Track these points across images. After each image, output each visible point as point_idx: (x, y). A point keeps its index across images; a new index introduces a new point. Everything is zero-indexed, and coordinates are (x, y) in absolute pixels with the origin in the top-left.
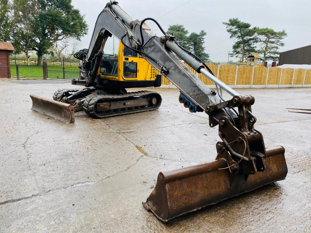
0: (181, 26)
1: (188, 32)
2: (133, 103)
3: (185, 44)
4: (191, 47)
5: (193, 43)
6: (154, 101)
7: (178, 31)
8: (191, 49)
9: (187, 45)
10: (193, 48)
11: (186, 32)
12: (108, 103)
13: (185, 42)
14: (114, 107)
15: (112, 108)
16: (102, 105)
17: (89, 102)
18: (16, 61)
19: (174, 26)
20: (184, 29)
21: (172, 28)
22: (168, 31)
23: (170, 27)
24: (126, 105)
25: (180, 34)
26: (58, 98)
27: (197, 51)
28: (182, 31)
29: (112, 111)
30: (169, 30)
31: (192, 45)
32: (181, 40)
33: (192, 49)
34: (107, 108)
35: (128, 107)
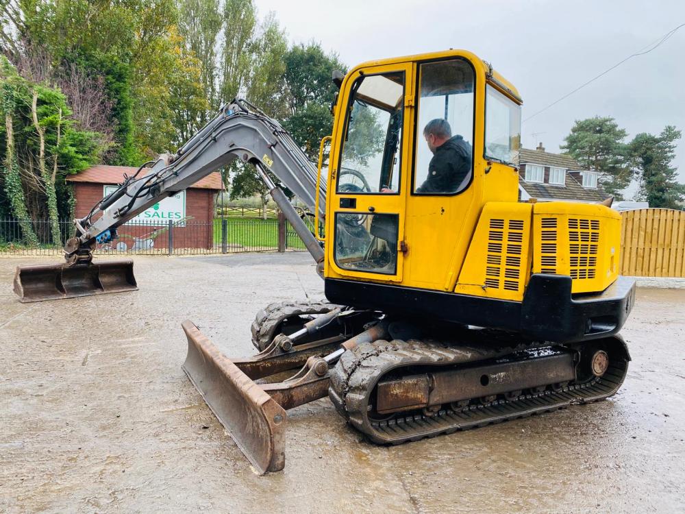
0: (607, 121)
1: (626, 133)
2: (518, 375)
3: (617, 162)
4: (636, 169)
5: (640, 160)
6: (599, 365)
7: (600, 132)
8: (635, 175)
9: (624, 166)
10: (641, 172)
11: (622, 134)
12: (422, 381)
13: (619, 157)
14: (445, 393)
15: (436, 399)
16: (396, 389)
17: (350, 375)
18: (245, 210)
19: (587, 120)
20: (616, 126)
21: (582, 127)
22: (572, 133)
23: (576, 125)
24: (491, 382)
25: (603, 140)
26: (263, 336)
27: (653, 178)
28: (609, 132)
29: (436, 409)
30: (574, 131)
31: (637, 164)
32: (608, 154)
33: (637, 173)
34: (416, 401)
35: (499, 390)
